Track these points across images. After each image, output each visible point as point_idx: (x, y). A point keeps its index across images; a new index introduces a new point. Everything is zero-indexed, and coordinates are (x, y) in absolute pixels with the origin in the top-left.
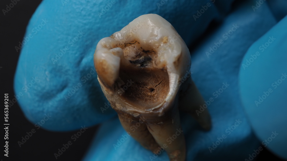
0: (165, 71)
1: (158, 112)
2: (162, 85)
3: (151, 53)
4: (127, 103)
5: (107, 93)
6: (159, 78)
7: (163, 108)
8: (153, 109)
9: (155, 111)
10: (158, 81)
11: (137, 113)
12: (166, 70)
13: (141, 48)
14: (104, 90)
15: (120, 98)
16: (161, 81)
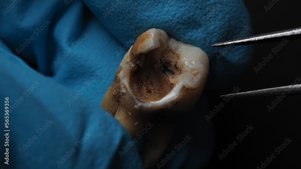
0: (172, 86)
1: (137, 102)
2: (159, 95)
3: (178, 71)
4: (128, 77)
5: (126, 58)
6: (163, 90)
7: (143, 104)
8: (137, 97)
9: (136, 100)
10: (160, 91)
11: (125, 90)
12: (174, 87)
13: (176, 62)
14: (127, 55)
15: (129, 69)
16: (162, 93)
